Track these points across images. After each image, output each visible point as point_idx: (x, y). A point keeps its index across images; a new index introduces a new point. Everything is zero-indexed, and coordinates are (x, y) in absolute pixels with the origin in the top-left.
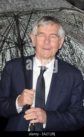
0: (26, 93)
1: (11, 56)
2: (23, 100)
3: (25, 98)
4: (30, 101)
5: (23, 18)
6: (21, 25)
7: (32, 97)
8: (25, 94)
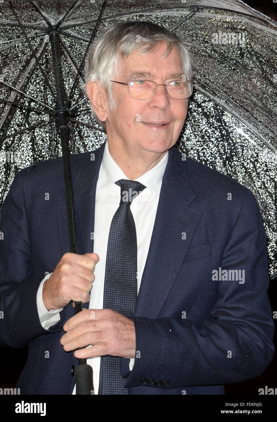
0: (70, 263)
1: (33, 156)
2: (58, 286)
3: (64, 279)
4: (82, 291)
5: (76, 35)
6: (69, 59)
7: (87, 278)
8: (65, 268)
